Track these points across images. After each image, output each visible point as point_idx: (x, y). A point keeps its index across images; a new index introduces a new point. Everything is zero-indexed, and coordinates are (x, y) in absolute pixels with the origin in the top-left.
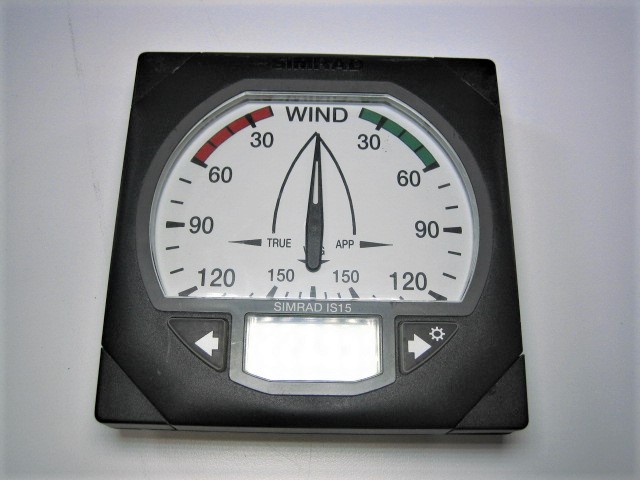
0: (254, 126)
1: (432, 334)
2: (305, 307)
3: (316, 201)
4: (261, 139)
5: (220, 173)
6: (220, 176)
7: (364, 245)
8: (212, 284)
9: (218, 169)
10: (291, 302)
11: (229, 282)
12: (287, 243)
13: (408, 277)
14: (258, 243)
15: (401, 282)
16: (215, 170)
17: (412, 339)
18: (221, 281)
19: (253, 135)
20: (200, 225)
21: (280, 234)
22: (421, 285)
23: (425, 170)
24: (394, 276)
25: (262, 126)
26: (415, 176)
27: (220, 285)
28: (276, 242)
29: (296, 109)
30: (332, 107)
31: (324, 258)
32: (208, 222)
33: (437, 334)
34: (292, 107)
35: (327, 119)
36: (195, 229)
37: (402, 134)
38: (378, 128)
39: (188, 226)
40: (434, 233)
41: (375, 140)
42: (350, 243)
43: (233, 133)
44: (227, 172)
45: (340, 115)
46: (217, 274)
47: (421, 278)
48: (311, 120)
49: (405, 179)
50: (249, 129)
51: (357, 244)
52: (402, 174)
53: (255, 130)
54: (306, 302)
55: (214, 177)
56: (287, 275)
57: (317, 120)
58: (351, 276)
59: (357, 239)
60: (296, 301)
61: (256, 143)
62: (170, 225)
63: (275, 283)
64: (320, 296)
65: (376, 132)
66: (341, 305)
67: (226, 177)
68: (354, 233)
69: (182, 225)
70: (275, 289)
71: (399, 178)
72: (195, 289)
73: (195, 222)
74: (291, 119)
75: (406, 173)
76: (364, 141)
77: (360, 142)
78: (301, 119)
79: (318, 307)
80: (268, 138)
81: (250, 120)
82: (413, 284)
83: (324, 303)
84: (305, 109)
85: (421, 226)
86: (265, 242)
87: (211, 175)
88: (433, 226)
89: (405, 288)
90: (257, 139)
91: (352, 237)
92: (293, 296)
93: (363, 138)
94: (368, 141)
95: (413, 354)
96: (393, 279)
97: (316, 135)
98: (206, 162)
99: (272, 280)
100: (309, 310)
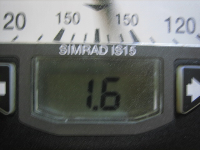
8: (5, 28)
10: (77, 46)
13: (180, 22)
15: (174, 26)
17: (190, 83)
24: (168, 20)
27: (12, 28)
46: (9, 17)
47: (191, 23)
54: (92, 46)
56: (73, 18)
58: (132, 19)
60: (83, 45)
63: (63, 25)
64: (103, 40)
66: (126, 48)
70: (62, 32)
79: (104, 50)
82: (184, 28)
83: (109, 46)
89: (177, 31)
92: (78, 40)
95: (190, 97)
96: (167, 23)
99: (60, 22)
100: (94, 54)
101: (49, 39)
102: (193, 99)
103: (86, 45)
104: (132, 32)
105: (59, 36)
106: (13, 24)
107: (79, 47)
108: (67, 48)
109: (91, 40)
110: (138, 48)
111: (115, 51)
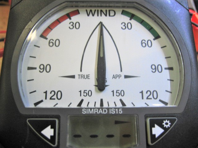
0: (70, 19)
1: (164, 124)
2: (98, 111)
3: (102, 56)
4: (74, 25)
5: (54, 42)
6: (54, 43)
7: (126, 77)
8: (51, 99)
9: (53, 40)
10: (91, 109)
11: (59, 97)
12: (88, 77)
13: (149, 93)
14: (73, 77)
16: (51, 41)
17: (154, 127)
18: (55, 97)
19: (70, 23)
20: (45, 68)
21: (84, 72)
22: (155, 97)
23: (154, 39)
24: (142, 92)
25: (75, 19)
26: (149, 42)
27: (54, 99)
28: (82, 76)
29: (91, 11)
30: (108, 9)
31: (106, 84)
32: (48, 67)
33: (167, 124)
34: (89, 10)
35: (106, 15)
36: (42, 71)
37: (142, 22)
38: (131, 19)
39: (38, 69)
40: (160, 70)
41: (129, 25)
42: (119, 76)
43: (60, 23)
44: (57, 42)
45: (112, 14)
46: (53, 93)
47: (155, 93)
48: (98, 15)
49: (144, 44)
50: (68, 21)
51: (123, 77)
52: (143, 41)
53: (71, 21)
55: (51, 44)
56: (88, 93)
57: (101, 15)
58: (121, 93)
59: (123, 74)
60: (94, 108)
61: (71, 27)
62: (29, 68)
63: (83, 97)
64: (105, 105)
65: (130, 21)
66: (117, 110)
67: (57, 44)
68: (121, 71)
69: (35, 68)
70: (82, 101)
71: (142, 44)
72: (42, 101)
73: (42, 67)
74: (88, 15)
75: (145, 41)
76: (124, 26)
77: (122, 26)
78: (93, 15)
79: (105, 111)
80: (77, 25)
81: (69, 16)
82: (151, 96)
83: (108, 109)
84: (95, 10)
85: (153, 67)
86: (77, 77)
87: (49, 43)
88: (159, 67)
89: (147, 98)
90: (72, 25)
91: (120, 73)
92: (91, 105)
93: (123, 24)
94: (126, 25)
95: (155, 135)
96: (141, 94)
97: (101, 23)
98: (47, 37)
99: (81, 96)
100: (101, 113)
110: (123, 109)
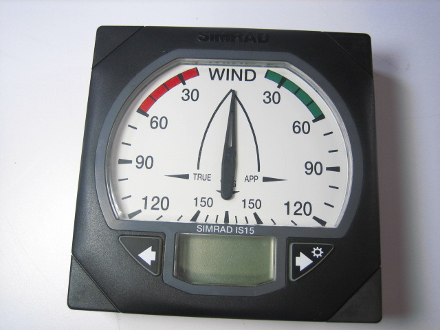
101: (187, 219)
102: (301, 269)
103: (217, 225)
104: (255, 215)
105: (195, 218)
106: (159, 206)
107: (212, 227)
108: (202, 228)
109: (221, 221)
111: (238, 230)
